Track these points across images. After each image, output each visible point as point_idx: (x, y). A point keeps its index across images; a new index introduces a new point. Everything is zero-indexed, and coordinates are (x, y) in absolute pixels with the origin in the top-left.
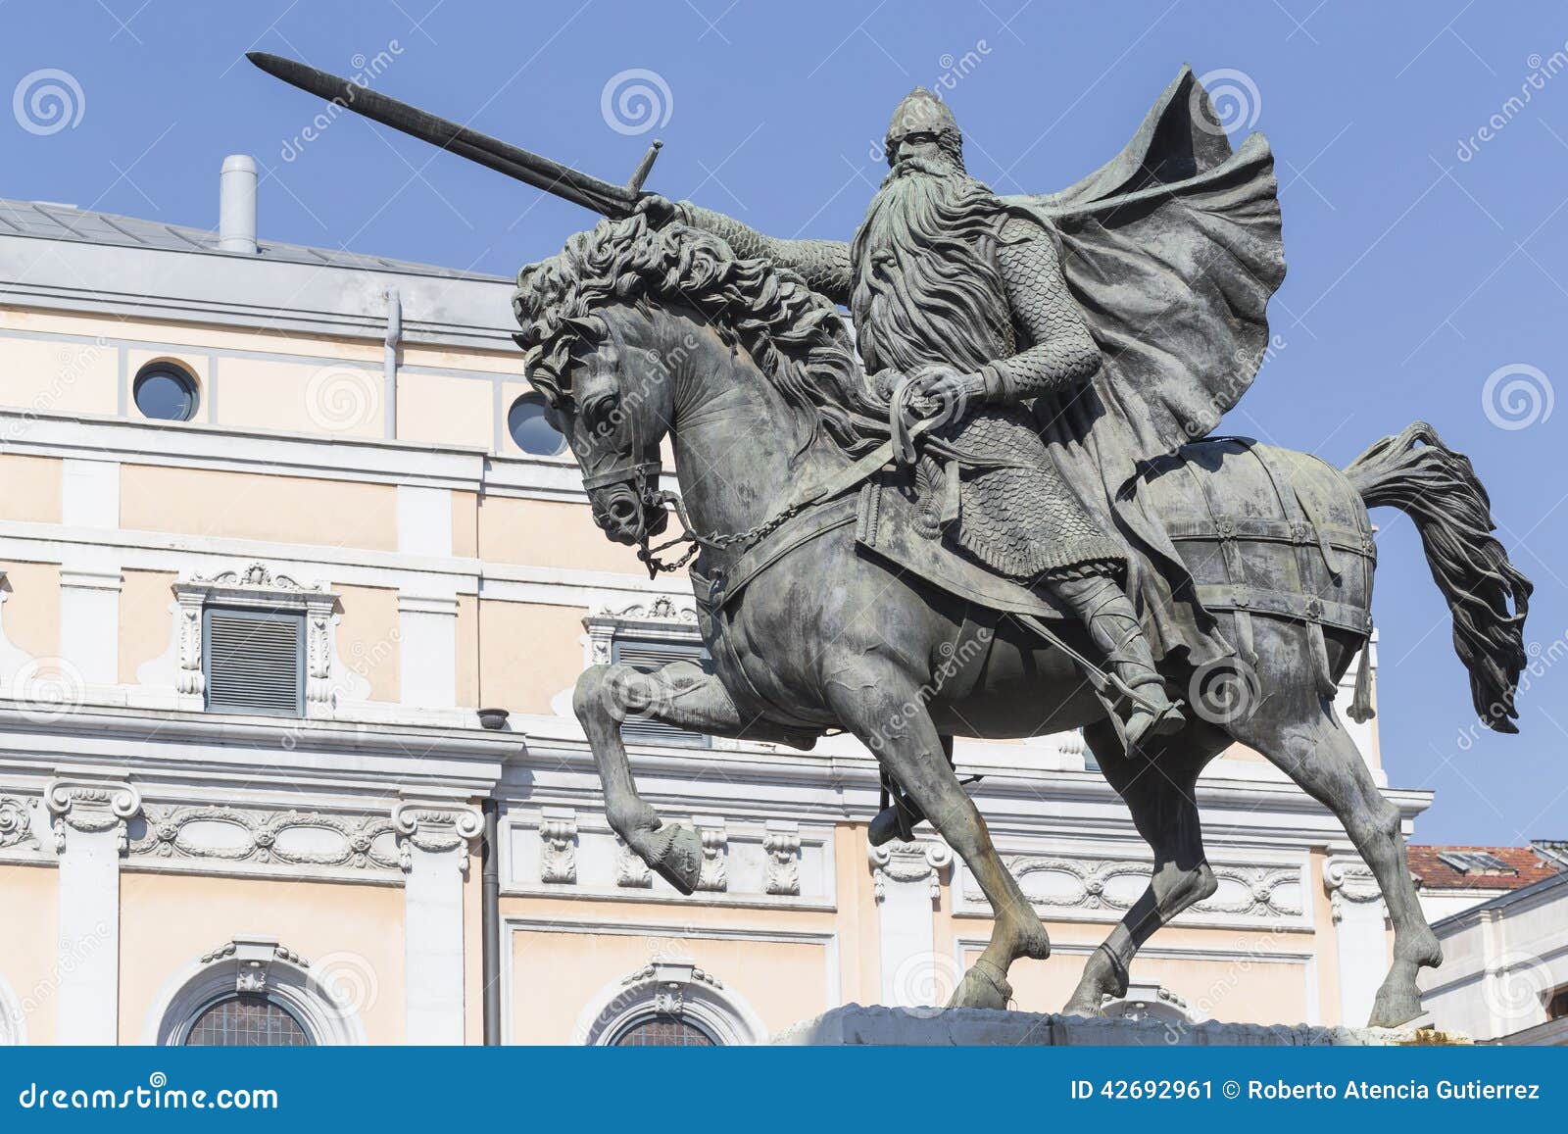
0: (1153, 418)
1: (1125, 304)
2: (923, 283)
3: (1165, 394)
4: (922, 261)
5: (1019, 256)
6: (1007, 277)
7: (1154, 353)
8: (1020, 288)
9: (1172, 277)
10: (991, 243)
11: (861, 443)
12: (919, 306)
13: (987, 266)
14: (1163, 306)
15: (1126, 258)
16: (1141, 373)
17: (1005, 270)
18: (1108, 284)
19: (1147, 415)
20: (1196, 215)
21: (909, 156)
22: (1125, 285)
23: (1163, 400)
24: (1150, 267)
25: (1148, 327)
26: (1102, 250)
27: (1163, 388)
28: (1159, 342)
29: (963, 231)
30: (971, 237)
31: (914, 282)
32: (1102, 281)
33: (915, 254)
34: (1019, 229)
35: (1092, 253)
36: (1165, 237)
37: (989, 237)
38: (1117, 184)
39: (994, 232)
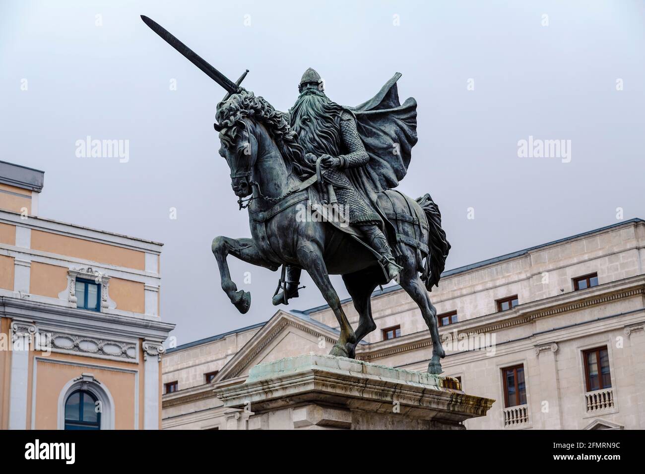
0: (379, 180)
1: (373, 144)
2: (319, 128)
3: (384, 173)
4: (319, 122)
5: (347, 124)
6: (343, 130)
7: (381, 160)
8: (347, 134)
9: (388, 138)
10: (339, 119)
11: (305, 175)
12: (318, 135)
13: (337, 126)
14: (385, 146)
15: (374, 130)
16: (376, 166)
17: (342, 128)
18: (368, 137)
19: (378, 179)
20: (396, 120)
21: (310, 89)
22: (373, 138)
23: (383, 174)
24: (381, 134)
25: (380, 152)
26: (367, 126)
27: (383, 171)
28: (382, 157)
29: (331, 114)
30: (334, 116)
31: (317, 128)
32: (366, 136)
33: (317, 119)
34: (346, 117)
35: (364, 127)
36: (386, 125)
37: (338, 117)
38: (373, 107)
39: (340, 115)
